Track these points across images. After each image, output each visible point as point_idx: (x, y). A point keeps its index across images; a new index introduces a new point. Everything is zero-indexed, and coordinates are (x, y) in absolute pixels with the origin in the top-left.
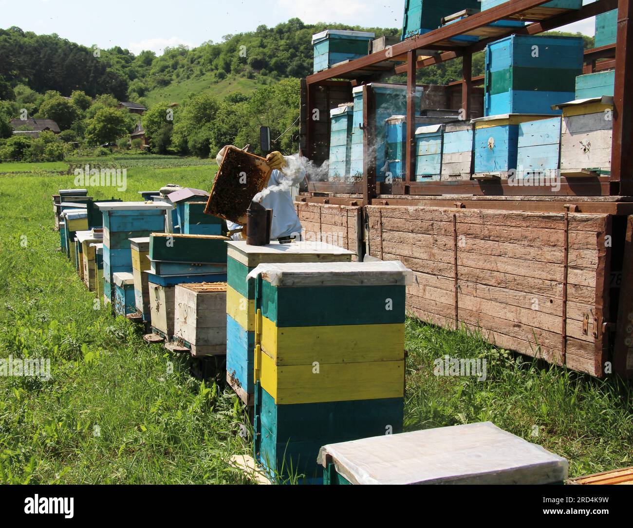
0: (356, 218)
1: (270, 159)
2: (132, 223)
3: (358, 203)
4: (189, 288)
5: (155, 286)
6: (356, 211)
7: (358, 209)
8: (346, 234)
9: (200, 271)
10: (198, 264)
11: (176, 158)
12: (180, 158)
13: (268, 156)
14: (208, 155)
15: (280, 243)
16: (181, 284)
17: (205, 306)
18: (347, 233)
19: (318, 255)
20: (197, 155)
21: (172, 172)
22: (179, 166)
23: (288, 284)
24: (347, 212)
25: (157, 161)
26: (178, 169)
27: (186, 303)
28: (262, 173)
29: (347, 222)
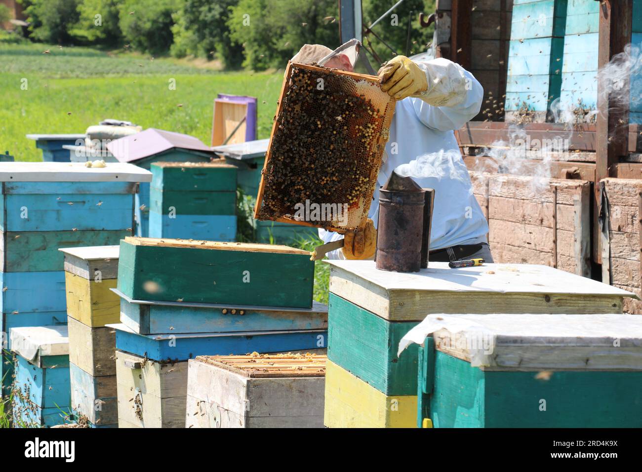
0: (578, 208)
1: (387, 79)
2: (58, 212)
3: (583, 174)
4: (226, 366)
5: (133, 360)
6: (579, 191)
7: (583, 187)
8: (552, 245)
9: (242, 326)
10: (238, 311)
11: (90, 55)
12: (102, 56)
13: (383, 71)
14: (169, 49)
15: (451, 266)
16: (203, 357)
17: (266, 409)
18: (555, 242)
19: (547, 297)
20: (141, 47)
21: (86, 89)
22: (101, 74)
23: (508, 364)
24: (555, 192)
25: (45, 61)
26: (99, 81)
27: (218, 400)
28: (373, 111)
29: (555, 217)
